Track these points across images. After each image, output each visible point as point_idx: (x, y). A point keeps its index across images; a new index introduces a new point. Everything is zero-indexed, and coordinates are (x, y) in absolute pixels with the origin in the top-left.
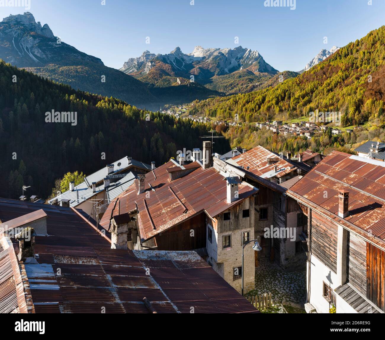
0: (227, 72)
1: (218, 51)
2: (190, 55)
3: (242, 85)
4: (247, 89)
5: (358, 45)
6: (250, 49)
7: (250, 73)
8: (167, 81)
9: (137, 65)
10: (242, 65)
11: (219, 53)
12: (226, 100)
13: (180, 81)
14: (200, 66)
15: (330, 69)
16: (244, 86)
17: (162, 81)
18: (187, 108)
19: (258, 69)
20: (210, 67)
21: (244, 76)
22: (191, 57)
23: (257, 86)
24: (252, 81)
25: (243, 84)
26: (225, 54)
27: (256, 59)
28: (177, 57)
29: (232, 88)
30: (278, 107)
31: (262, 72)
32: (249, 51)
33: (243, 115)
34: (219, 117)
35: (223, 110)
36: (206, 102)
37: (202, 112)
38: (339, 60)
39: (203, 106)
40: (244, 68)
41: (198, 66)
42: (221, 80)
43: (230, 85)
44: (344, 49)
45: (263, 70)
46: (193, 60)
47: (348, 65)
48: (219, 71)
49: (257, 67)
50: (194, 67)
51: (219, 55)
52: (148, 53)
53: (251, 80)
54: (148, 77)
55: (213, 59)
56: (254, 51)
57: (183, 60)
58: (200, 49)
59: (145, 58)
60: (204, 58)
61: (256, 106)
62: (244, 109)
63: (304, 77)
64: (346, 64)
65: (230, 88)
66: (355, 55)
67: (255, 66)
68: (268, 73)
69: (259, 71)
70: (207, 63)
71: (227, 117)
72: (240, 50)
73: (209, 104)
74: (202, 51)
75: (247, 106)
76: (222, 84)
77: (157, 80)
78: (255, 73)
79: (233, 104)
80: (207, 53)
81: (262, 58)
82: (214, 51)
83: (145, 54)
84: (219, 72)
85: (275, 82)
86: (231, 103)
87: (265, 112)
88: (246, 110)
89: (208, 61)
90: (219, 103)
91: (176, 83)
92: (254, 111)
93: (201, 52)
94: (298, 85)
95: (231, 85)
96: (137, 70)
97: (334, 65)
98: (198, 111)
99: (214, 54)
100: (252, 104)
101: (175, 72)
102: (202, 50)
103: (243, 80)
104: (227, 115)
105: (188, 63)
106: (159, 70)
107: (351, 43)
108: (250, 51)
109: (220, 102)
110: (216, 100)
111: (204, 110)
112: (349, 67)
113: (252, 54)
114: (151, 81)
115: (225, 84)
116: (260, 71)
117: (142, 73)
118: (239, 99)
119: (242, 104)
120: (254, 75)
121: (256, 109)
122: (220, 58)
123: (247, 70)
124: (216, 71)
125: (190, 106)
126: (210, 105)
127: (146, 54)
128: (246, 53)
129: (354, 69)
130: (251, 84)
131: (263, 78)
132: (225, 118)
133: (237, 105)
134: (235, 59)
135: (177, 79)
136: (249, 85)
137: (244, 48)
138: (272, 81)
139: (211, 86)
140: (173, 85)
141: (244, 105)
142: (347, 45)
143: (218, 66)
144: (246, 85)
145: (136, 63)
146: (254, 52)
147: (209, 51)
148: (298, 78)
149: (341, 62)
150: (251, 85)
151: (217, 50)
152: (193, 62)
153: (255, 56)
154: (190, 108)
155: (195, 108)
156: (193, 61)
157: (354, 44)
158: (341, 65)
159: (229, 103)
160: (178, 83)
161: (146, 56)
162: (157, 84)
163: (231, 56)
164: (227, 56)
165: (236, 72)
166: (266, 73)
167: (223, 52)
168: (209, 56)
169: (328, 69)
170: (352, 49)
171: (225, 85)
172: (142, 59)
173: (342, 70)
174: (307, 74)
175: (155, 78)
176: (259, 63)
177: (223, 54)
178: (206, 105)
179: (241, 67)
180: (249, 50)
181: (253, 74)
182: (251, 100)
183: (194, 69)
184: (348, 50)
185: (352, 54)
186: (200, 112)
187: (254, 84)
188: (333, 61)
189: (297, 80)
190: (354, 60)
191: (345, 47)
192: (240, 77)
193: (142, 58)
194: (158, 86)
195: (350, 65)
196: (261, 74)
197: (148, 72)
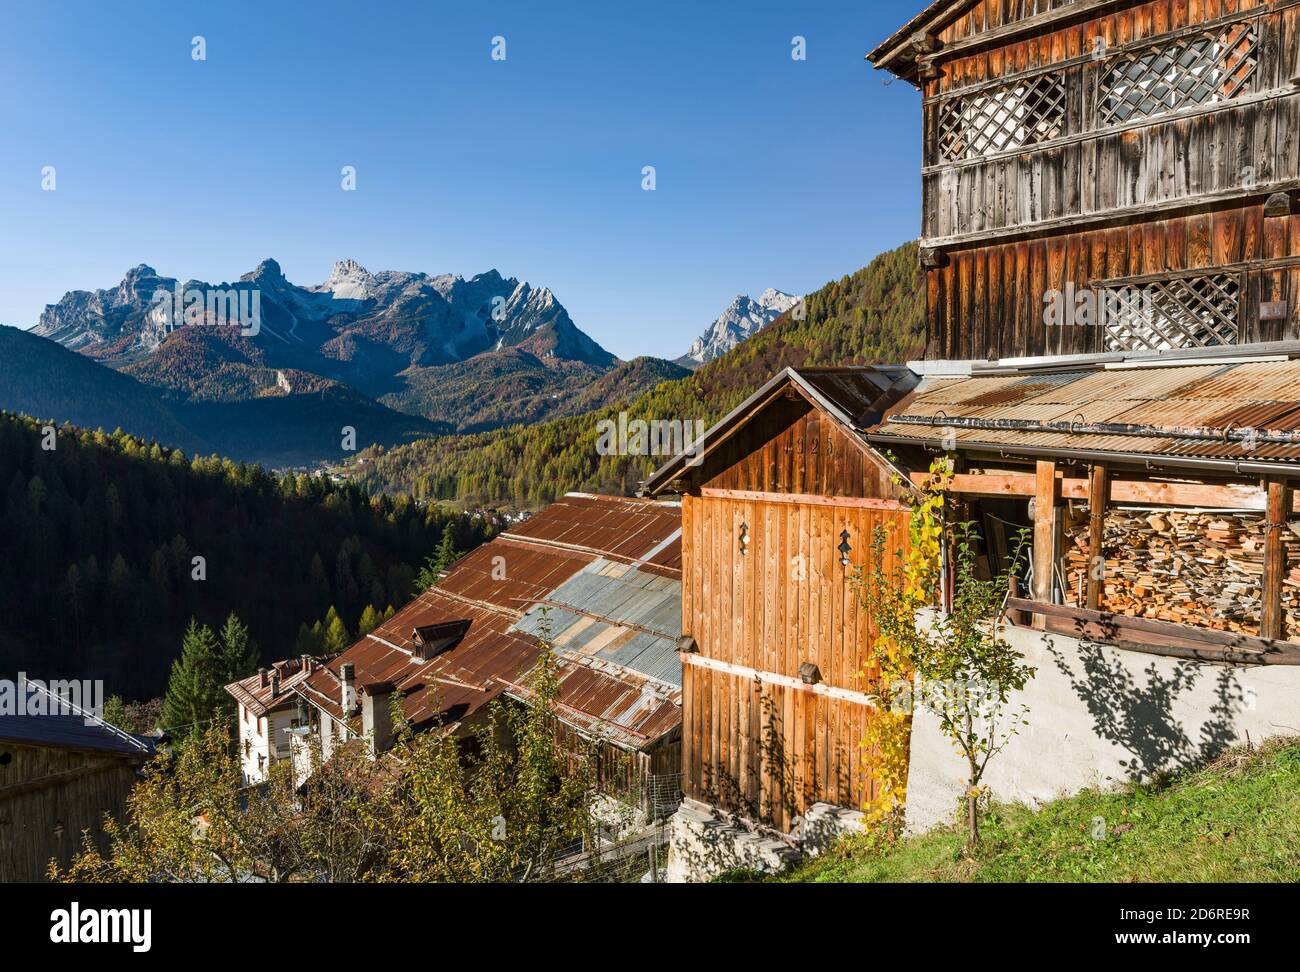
0: (451, 356)
1: (418, 284)
2: (319, 291)
3: (508, 398)
4: (525, 413)
5: (848, 291)
6: (527, 283)
7: (530, 360)
8: (238, 380)
9: (104, 318)
10: (502, 333)
11: (425, 289)
12: (477, 445)
13: (290, 384)
14: (355, 331)
15: (782, 354)
16: (516, 403)
17: (217, 380)
18: (344, 472)
19: (555, 350)
20: (392, 337)
21: (510, 372)
22: (321, 300)
23: (556, 402)
24: (538, 387)
25: (509, 395)
26: (443, 295)
27: (547, 315)
28: (268, 296)
29: (476, 409)
30: (650, 463)
31: (566, 358)
32: (523, 288)
33: (546, 489)
34: (469, 499)
35: (476, 476)
36: (408, 451)
37: (400, 485)
38: (804, 329)
39: (401, 467)
40: (508, 343)
41: (348, 332)
42: (433, 381)
43: (467, 398)
44: (814, 299)
45: (568, 352)
46: (330, 310)
47: (828, 344)
48: (424, 349)
49: (551, 342)
50: (337, 335)
51: (423, 295)
52: (149, 276)
53: (535, 384)
54: (157, 366)
55: (402, 308)
56: (539, 291)
57: (293, 306)
58: (354, 274)
59: (139, 294)
60: (369, 304)
61: (583, 460)
62: (546, 472)
63: (715, 376)
64: (822, 342)
65: (468, 409)
66: (843, 318)
67: (544, 337)
68: (584, 362)
69: (557, 355)
70: (380, 323)
71: (494, 499)
72: (493, 283)
73: (420, 459)
74: (363, 279)
75: (555, 461)
76: (438, 393)
77: (197, 377)
78: (543, 362)
79: (507, 455)
80: (380, 288)
81: (565, 312)
82: (405, 283)
83: (135, 279)
84: (424, 354)
85: (610, 391)
86: (499, 455)
87: (613, 476)
88: (554, 474)
89: (383, 315)
90: (457, 456)
91: (273, 388)
92: (580, 474)
93: (357, 284)
94: (700, 398)
95: (471, 397)
96: (106, 337)
97: (792, 345)
98: (386, 483)
99: (405, 293)
100: (570, 455)
101: (266, 352)
102: (361, 275)
103: (509, 383)
104: (494, 491)
105: (310, 318)
106: (201, 339)
107: (831, 284)
108: (527, 289)
109: (458, 450)
110: (443, 446)
111: (405, 477)
112: (831, 351)
113: (534, 298)
114: (172, 380)
115: (450, 393)
116: (560, 354)
117: (132, 349)
118: (525, 441)
119: (537, 456)
120: (544, 366)
121: (583, 469)
122: (428, 307)
123: (519, 350)
124: (413, 350)
125: (353, 467)
126: (425, 461)
127: (142, 280)
128: (515, 293)
129: (844, 356)
130: (538, 397)
131: (574, 378)
132: (487, 502)
133: (523, 461)
134: (476, 312)
135: (276, 376)
136: (531, 401)
137: (505, 276)
138: (602, 386)
139: (400, 401)
140: (261, 395)
141: (545, 459)
142: (822, 288)
143: (421, 334)
144: (520, 400)
145: (99, 312)
146: (538, 294)
147: (387, 280)
148: (696, 378)
149: (809, 336)
150: (536, 399)
151: (415, 280)
152: (328, 317)
153: (542, 307)
154: (355, 472)
155: (375, 473)
156: (331, 314)
157: (838, 288)
158: (810, 345)
159: (495, 454)
160: (282, 389)
161: (141, 287)
162: (196, 390)
163: (465, 301)
164: (449, 300)
165: (484, 355)
166: (580, 364)
167: (436, 286)
168: (389, 299)
169: (777, 355)
170: (834, 301)
171: (451, 396)
172: (123, 296)
173: (813, 357)
174: (722, 365)
175: (188, 370)
176: (555, 328)
177: (435, 294)
178: (413, 463)
179: (499, 340)
180: (522, 284)
181: (539, 364)
182: (563, 444)
183: (335, 340)
184: (825, 304)
185: (835, 316)
186: (391, 484)
187: (545, 395)
188: (788, 332)
189: (697, 385)
190: (841, 332)
191: (816, 294)
192: (497, 372)
193: (124, 292)
194: (201, 397)
195: (832, 344)
196: (564, 364)
197: (156, 346)
